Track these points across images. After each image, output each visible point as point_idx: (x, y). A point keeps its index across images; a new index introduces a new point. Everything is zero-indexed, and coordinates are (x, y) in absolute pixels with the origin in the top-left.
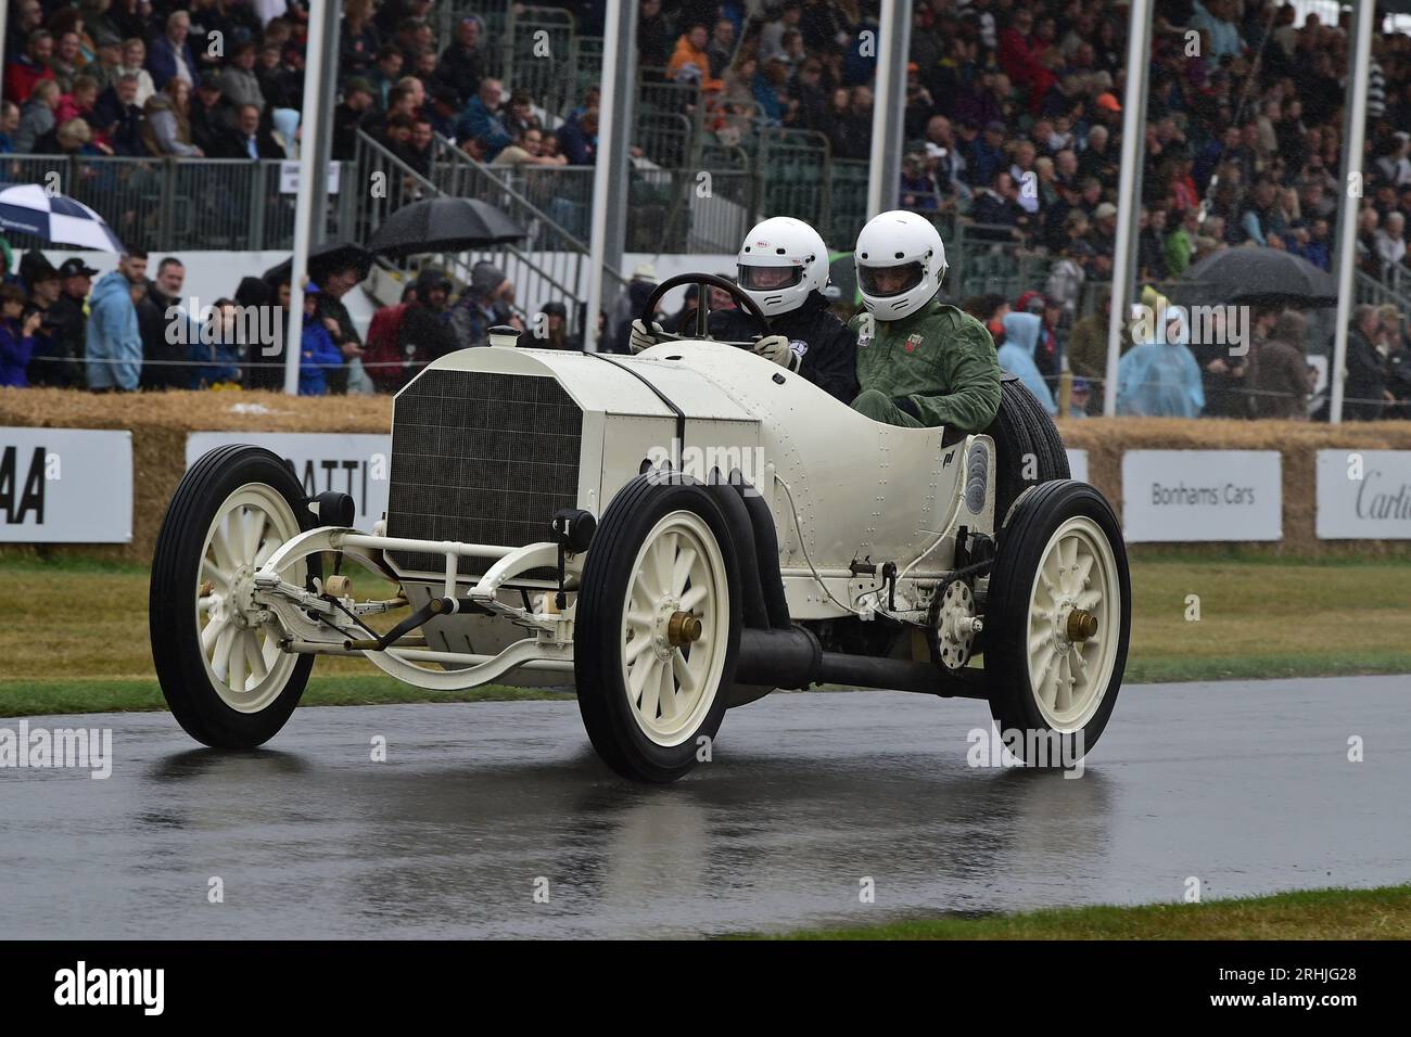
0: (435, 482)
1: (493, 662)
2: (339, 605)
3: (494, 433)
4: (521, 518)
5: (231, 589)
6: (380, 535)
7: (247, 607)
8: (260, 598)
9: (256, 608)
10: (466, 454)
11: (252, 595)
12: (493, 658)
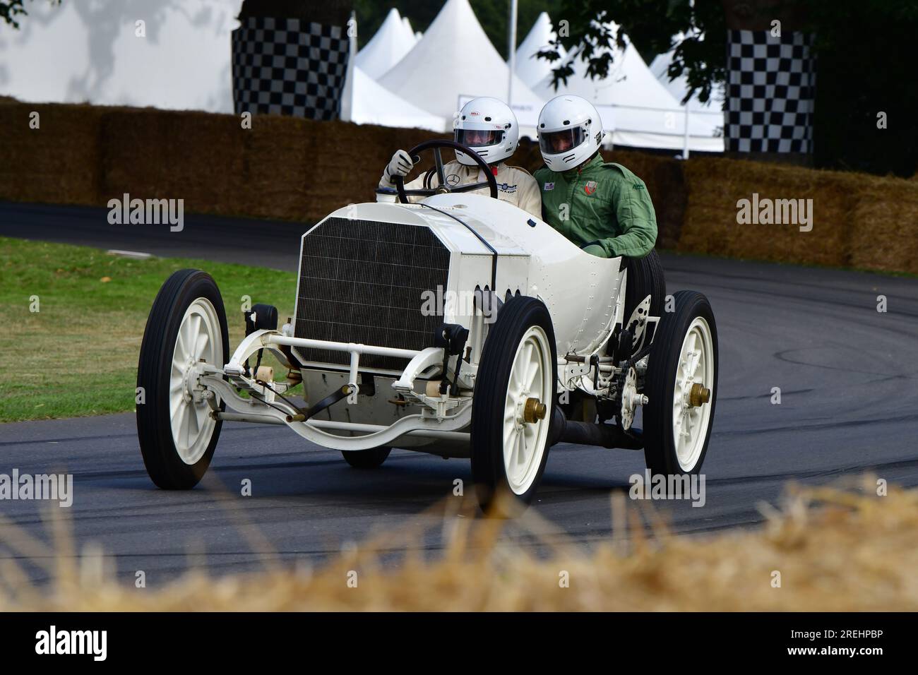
0: (333, 298)
1: (387, 431)
2: (269, 387)
3: (380, 265)
4: (400, 327)
5: (184, 376)
6: (289, 335)
7: (194, 387)
8: (203, 381)
9: (201, 388)
10: (358, 280)
11: (198, 379)
12: (387, 427)
